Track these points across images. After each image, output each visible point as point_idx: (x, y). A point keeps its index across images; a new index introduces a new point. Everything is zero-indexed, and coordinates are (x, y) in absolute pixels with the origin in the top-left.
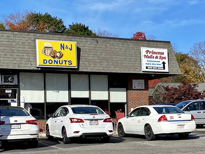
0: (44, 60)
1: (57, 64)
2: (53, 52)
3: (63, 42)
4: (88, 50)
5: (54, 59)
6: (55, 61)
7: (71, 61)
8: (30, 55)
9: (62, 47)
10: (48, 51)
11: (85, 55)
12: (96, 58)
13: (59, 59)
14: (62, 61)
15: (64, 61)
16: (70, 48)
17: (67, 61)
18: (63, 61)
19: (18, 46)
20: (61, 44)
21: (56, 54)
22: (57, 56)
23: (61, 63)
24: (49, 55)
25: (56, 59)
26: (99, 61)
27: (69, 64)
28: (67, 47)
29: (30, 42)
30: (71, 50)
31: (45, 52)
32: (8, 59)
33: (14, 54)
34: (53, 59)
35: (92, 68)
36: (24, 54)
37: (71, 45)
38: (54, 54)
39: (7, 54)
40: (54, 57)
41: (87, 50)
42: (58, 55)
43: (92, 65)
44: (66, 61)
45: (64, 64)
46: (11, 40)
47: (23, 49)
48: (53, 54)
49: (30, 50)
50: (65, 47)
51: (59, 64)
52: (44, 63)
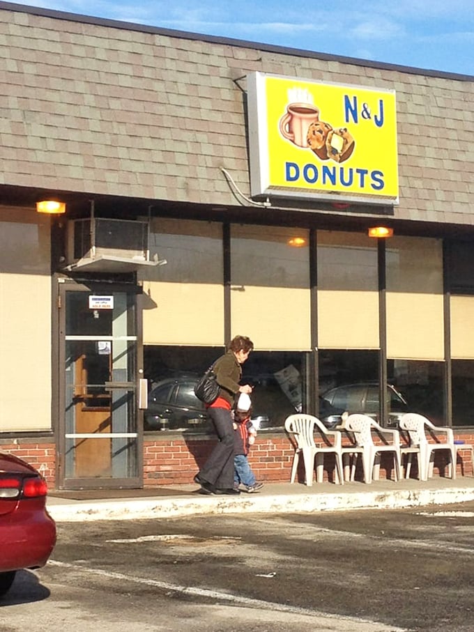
0: (289, 165)
1: (334, 183)
2: (320, 131)
3: (352, 90)
4: (416, 127)
5: (325, 163)
6: (325, 169)
7: (382, 175)
8: (222, 140)
9: (351, 109)
10: (303, 127)
11: (409, 150)
12: (448, 164)
13: (342, 165)
14: (351, 170)
15: (358, 171)
16: (376, 116)
17: (366, 172)
18: (354, 171)
19: (174, 99)
20: (346, 97)
21: (330, 142)
22: (334, 151)
23: (347, 180)
24: (305, 143)
25: (331, 163)
26: (458, 177)
27: (373, 186)
28: (365, 110)
29: (217, 82)
30: (379, 124)
31: (291, 132)
32: (143, 155)
33: (164, 133)
34: (320, 163)
35: (440, 206)
36: (198, 135)
37: (381, 101)
38: (325, 138)
39: (140, 131)
40: (322, 153)
41: (416, 131)
42: (337, 143)
43: (440, 195)
44: (362, 172)
45: (355, 187)
46: (147, 73)
47: (195, 114)
48: (318, 140)
49: (218, 117)
50: (360, 110)
51: (339, 187)
52: (289, 179)
